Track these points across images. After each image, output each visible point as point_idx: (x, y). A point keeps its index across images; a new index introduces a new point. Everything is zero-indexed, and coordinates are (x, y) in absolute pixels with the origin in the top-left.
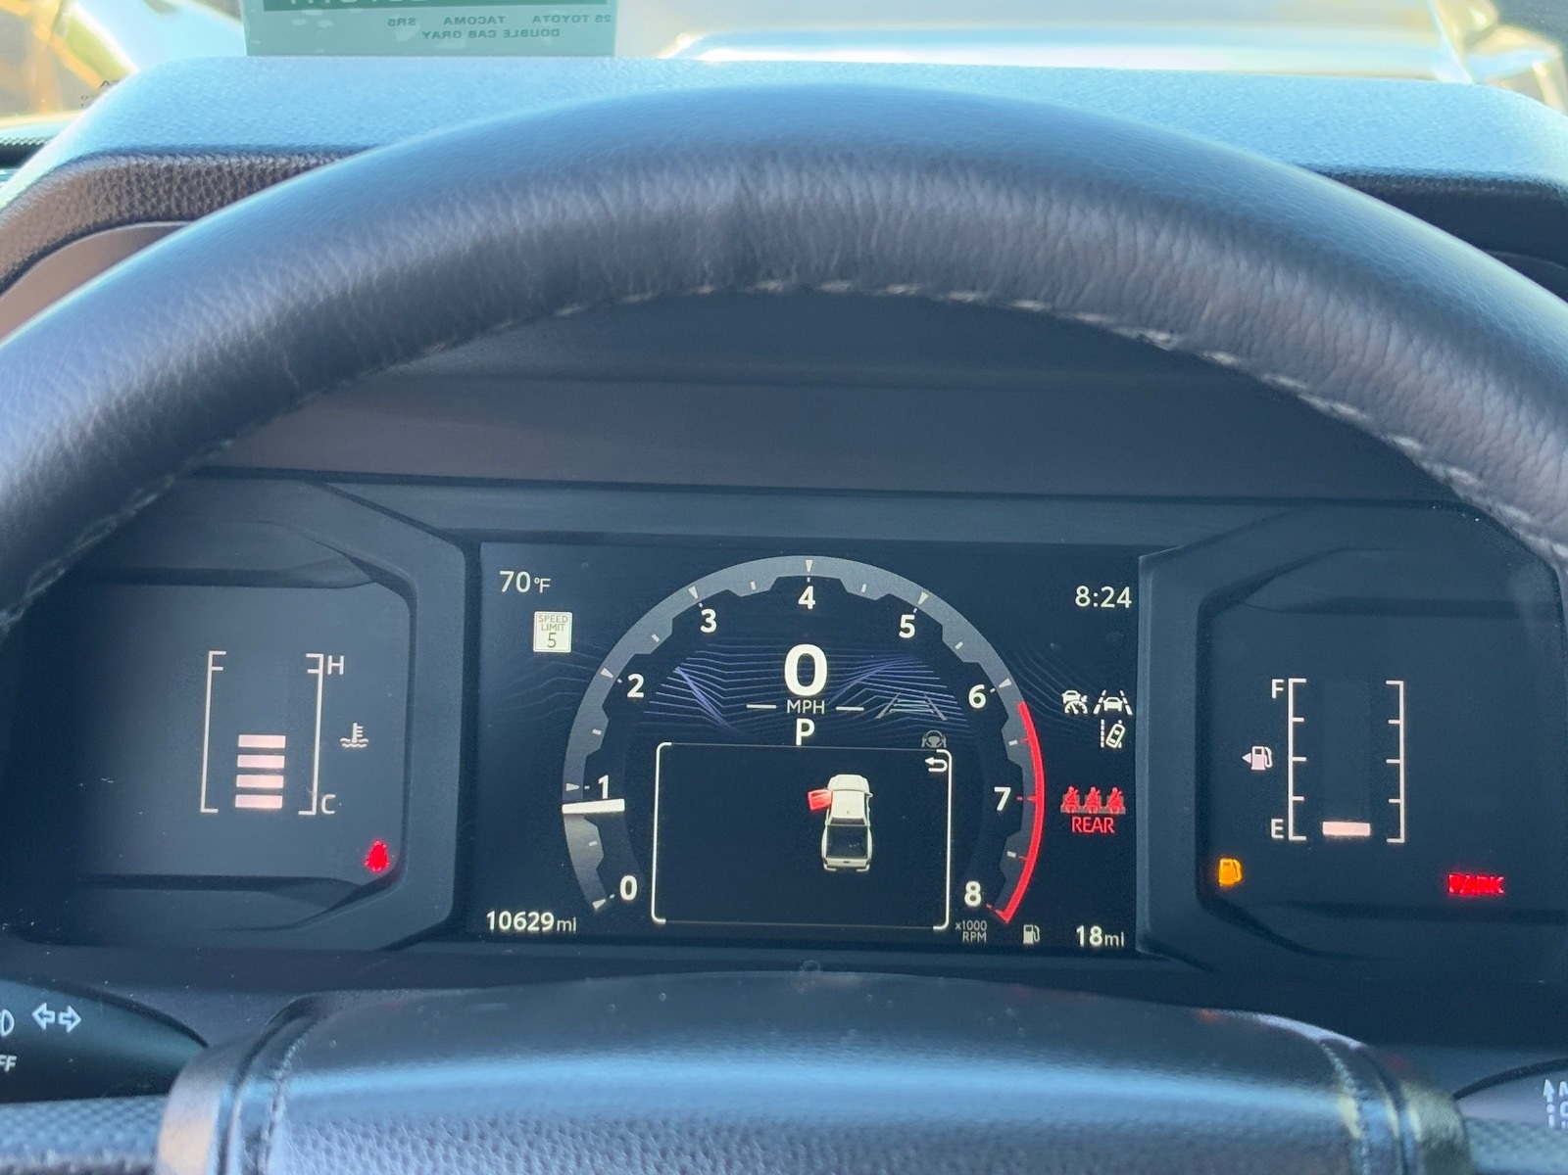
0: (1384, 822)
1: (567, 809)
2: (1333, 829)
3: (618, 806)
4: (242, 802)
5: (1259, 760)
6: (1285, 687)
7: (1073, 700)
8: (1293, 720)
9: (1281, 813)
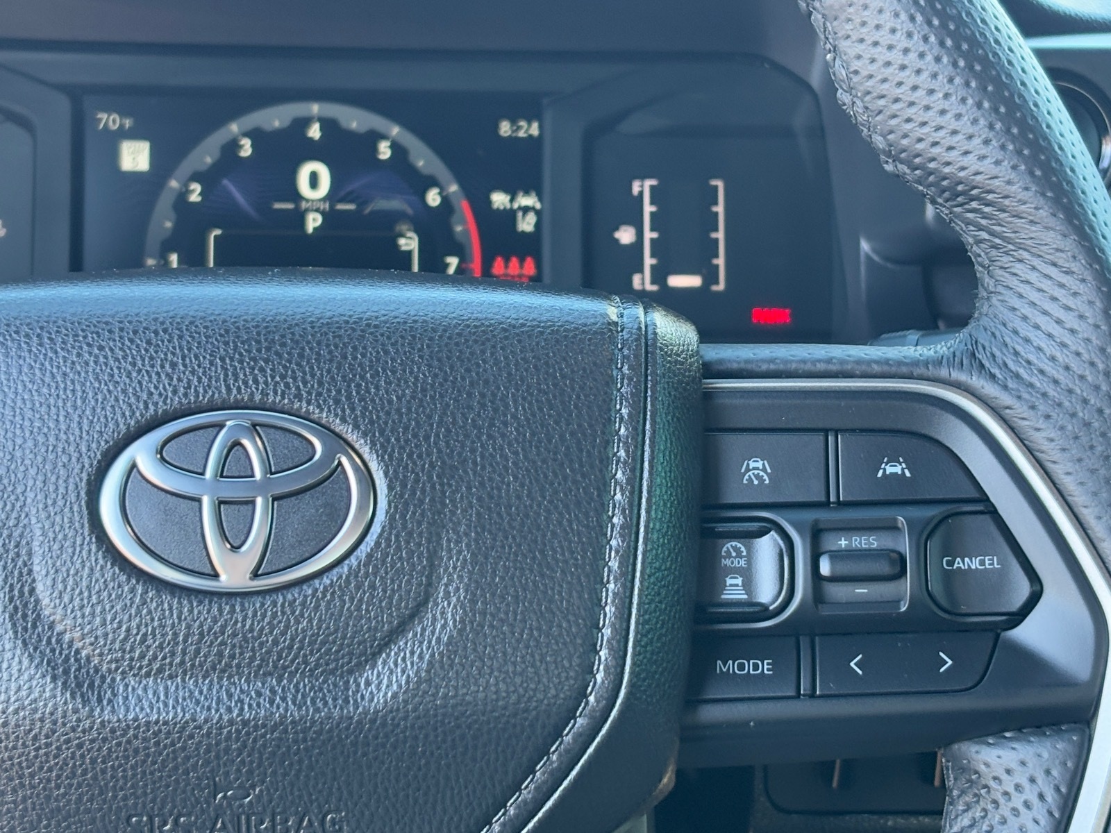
0: (709, 275)
2: (675, 281)
5: (625, 236)
6: (643, 187)
7: (499, 199)
8: (648, 209)
9: (641, 271)
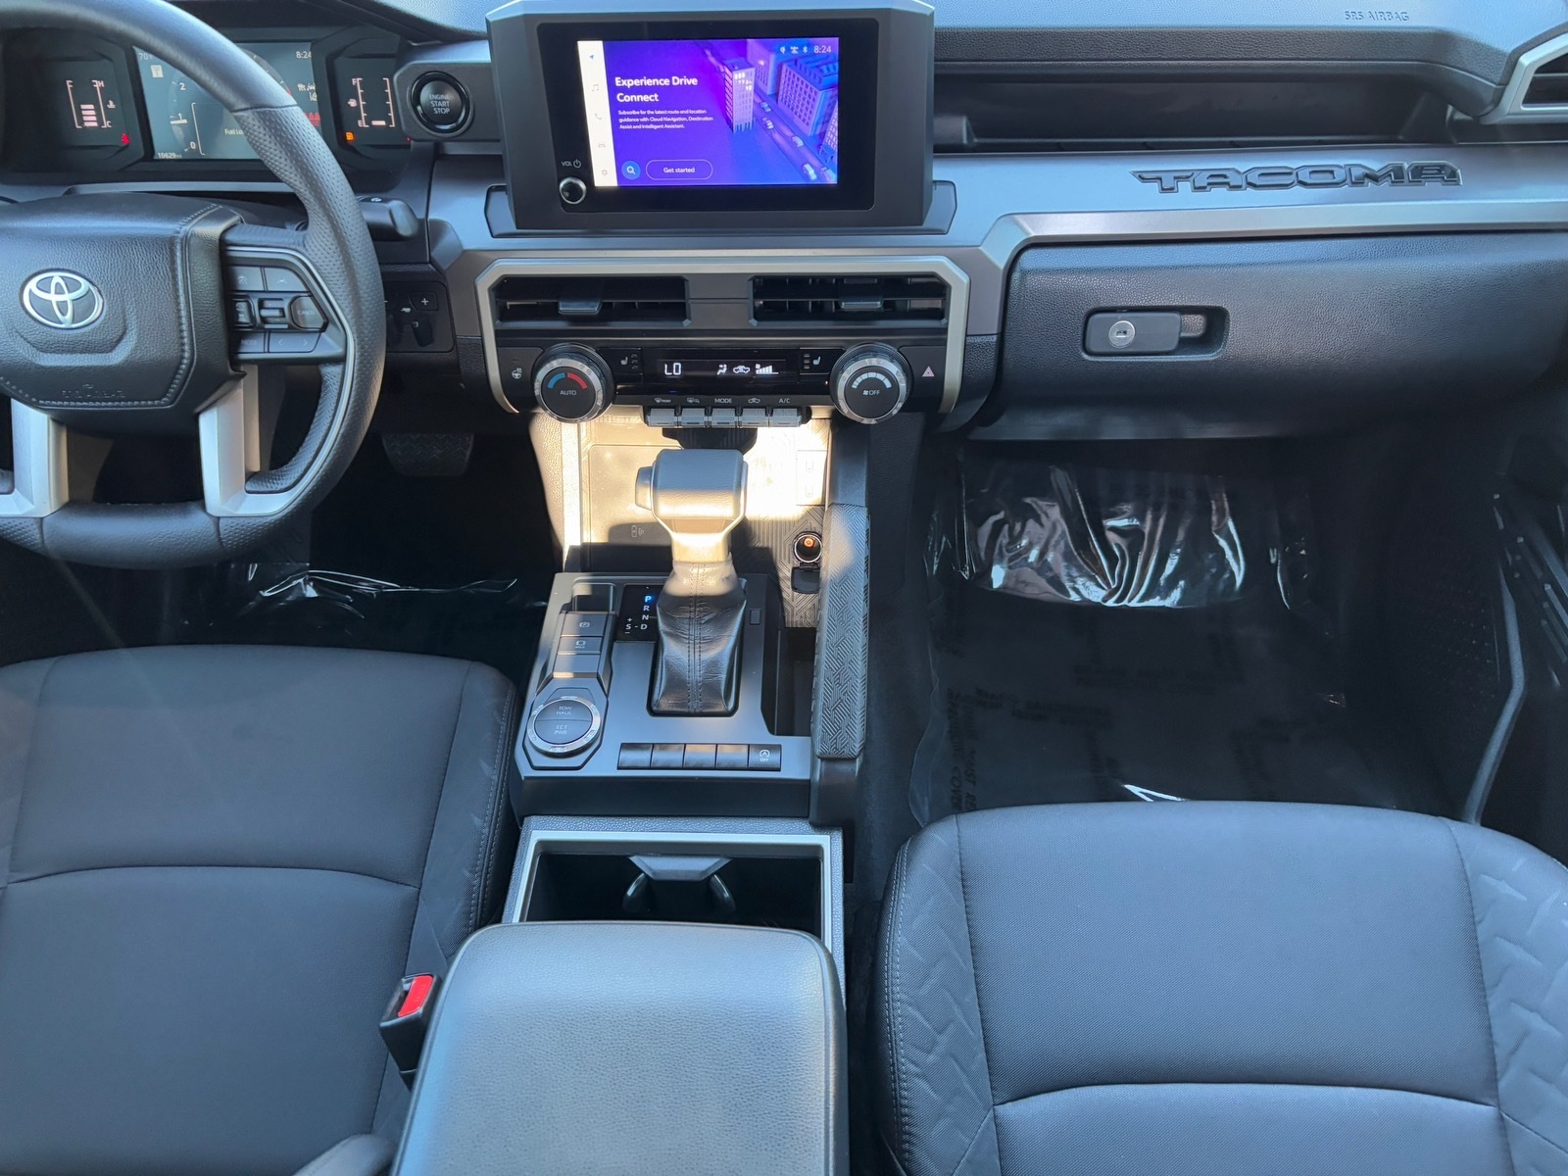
0: (388, 120)
1: (172, 122)
2: (375, 123)
3: (185, 121)
4: (87, 124)
5: (352, 103)
6: (356, 81)
8: (360, 91)
9: (361, 119)
